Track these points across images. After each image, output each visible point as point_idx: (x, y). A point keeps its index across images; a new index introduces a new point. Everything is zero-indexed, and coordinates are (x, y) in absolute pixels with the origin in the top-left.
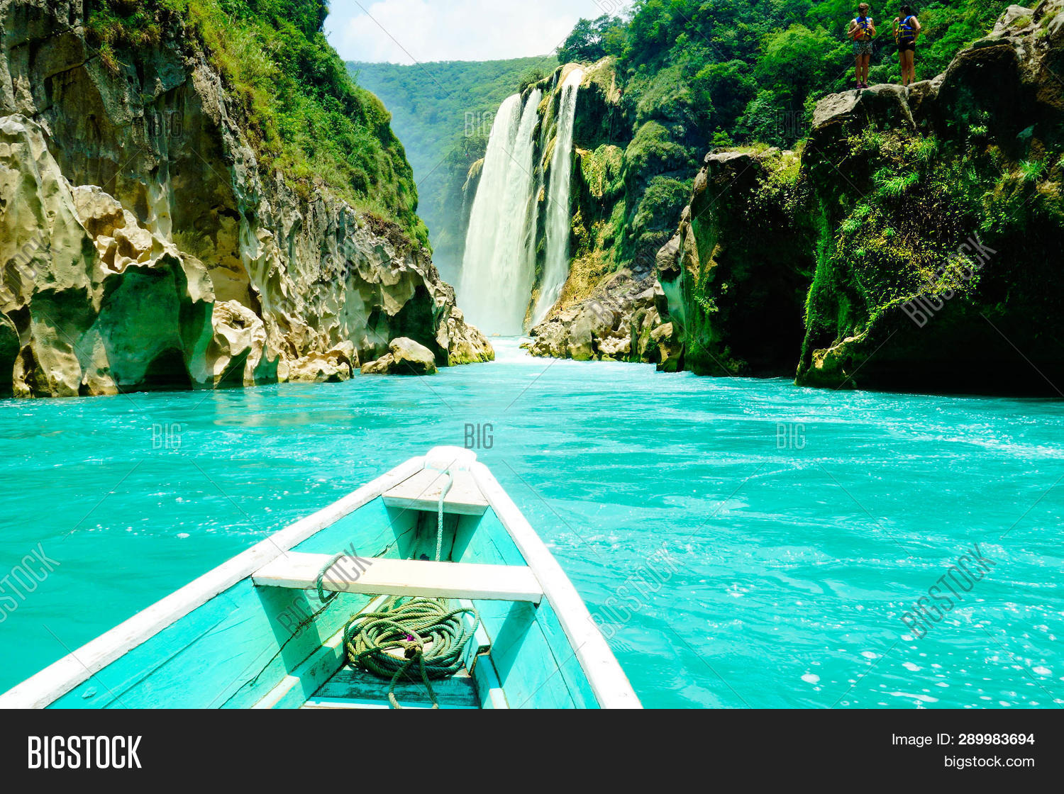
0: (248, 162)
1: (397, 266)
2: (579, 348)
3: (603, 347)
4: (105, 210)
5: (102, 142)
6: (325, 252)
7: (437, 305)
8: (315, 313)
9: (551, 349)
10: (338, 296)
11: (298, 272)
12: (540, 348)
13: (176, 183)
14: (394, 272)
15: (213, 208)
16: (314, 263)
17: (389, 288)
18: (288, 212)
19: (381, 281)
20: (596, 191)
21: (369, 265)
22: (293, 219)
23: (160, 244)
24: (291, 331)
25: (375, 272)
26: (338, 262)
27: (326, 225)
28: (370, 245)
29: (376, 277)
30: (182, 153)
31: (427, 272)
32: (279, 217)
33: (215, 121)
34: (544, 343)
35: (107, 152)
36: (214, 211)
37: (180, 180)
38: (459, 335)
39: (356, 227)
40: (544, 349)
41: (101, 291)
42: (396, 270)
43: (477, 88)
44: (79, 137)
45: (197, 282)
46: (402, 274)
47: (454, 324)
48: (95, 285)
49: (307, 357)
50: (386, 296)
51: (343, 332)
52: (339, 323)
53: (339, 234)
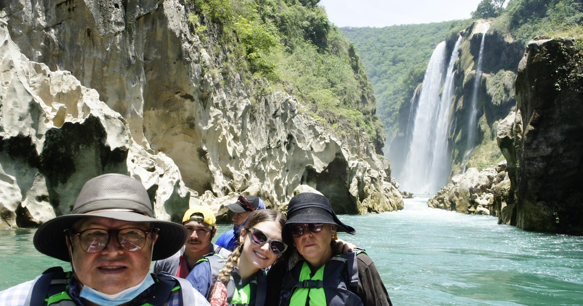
0: (204, 63)
1: (324, 139)
2: (461, 200)
3: (478, 200)
4: (70, 87)
5: (95, 47)
6: (272, 130)
7: (350, 165)
8: (263, 168)
9: (445, 201)
10: (281, 158)
11: (249, 140)
12: (438, 200)
13: (150, 76)
14: (322, 143)
15: (177, 93)
16: (264, 135)
17: (318, 154)
18: (242, 100)
19: (312, 149)
20: (496, 100)
21: (304, 138)
22: (245, 105)
23: (88, 107)
24: (233, 179)
25: (308, 143)
26: (282, 135)
27: (274, 110)
28: (306, 124)
29: (308, 146)
30: (155, 56)
31: (365, 148)
32: (235, 103)
33: (177, 34)
34: (441, 196)
35: (98, 53)
36: (177, 96)
37: (153, 74)
38: (374, 188)
39: (296, 112)
40: (440, 201)
41: (43, 139)
42: (323, 142)
43: (422, 40)
44: (79, 44)
45: (116, 135)
46: (327, 144)
47: (370, 181)
48: (39, 136)
49: (228, 196)
50: (316, 159)
51: (284, 183)
52: (280, 176)
53: (284, 117)
